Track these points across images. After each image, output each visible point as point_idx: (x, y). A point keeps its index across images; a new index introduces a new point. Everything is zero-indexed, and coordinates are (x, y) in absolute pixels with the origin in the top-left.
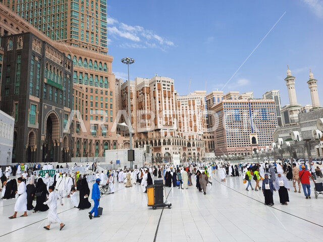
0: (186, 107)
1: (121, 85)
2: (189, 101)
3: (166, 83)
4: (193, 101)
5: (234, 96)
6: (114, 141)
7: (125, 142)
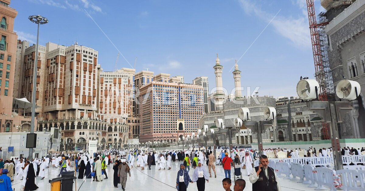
0: (111, 85)
1: (25, 48)
2: (115, 79)
3: (88, 55)
4: (120, 79)
5: (165, 78)
6: (7, 121)
7: (24, 124)
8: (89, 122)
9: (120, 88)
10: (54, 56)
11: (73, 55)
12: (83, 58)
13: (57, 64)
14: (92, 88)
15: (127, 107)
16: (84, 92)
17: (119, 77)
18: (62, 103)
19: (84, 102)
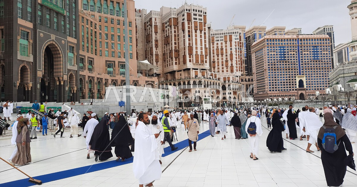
0: (222, 44)
1: (144, 16)
2: (226, 37)
3: (197, 13)
4: (231, 37)
5: (279, 32)
6: (134, 81)
7: (147, 83)
8: (203, 81)
9: (231, 46)
10: (168, 19)
11: (183, 15)
12: (193, 17)
13: (171, 26)
14: (203, 47)
15: (239, 65)
16: (197, 52)
17: (230, 34)
18: (178, 63)
19: (197, 61)
